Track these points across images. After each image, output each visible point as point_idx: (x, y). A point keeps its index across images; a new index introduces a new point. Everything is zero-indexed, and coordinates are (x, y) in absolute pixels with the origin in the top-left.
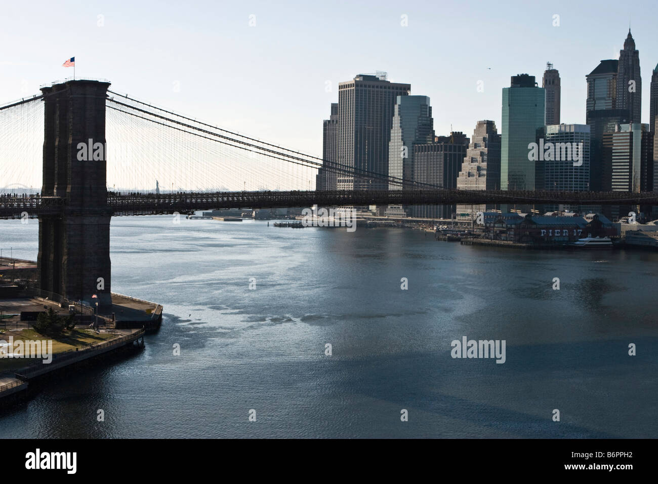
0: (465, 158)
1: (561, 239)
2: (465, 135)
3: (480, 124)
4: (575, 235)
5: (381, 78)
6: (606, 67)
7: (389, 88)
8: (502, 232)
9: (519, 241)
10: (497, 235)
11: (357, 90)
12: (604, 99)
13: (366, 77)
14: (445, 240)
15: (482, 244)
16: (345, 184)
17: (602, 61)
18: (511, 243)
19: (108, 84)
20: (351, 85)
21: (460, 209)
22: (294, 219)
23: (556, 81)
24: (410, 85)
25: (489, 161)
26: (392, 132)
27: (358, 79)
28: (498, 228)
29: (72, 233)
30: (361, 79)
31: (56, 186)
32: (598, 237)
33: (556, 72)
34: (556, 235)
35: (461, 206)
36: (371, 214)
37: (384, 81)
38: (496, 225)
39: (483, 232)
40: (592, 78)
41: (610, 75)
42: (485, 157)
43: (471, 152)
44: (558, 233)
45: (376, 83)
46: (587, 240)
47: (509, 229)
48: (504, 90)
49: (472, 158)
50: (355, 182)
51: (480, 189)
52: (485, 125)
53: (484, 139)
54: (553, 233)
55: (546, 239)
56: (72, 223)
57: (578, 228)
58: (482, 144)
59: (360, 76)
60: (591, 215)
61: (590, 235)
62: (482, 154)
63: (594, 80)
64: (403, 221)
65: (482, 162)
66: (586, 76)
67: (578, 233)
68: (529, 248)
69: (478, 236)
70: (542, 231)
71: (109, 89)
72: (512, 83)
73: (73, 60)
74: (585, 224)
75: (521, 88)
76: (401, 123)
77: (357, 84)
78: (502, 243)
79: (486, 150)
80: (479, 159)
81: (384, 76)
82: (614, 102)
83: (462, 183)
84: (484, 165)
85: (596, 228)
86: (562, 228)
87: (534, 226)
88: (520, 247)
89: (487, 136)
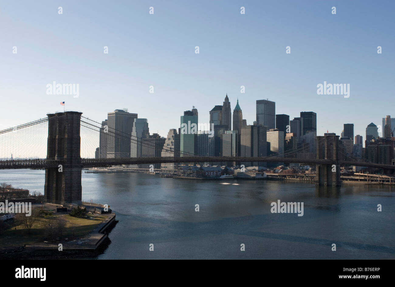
0: (164, 144)
1: (213, 176)
2: (159, 135)
3: (171, 130)
4: (218, 174)
5: (125, 111)
6: (217, 108)
7: (129, 115)
8: (191, 174)
9: (198, 177)
10: (188, 175)
11: (116, 116)
12: (216, 121)
13: (119, 111)
14: (165, 177)
15: (182, 179)
16: (111, 156)
17: (215, 106)
18: (195, 178)
19: (81, 113)
20: (113, 114)
21: (163, 165)
22: (88, 170)
23: (196, 114)
24: (137, 114)
25: (175, 145)
26: (132, 133)
27: (116, 111)
28: (189, 172)
29: (67, 175)
30: (118, 111)
31: (56, 155)
32: (228, 175)
33: (196, 110)
34: (211, 174)
35: (163, 164)
36: (122, 167)
37: (127, 112)
38: (188, 171)
39: (182, 174)
40: (212, 113)
41: (219, 112)
42: (173, 144)
43: (167, 141)
44: (212, 173)
45: (124, 113)
46: (224, 176)
47: (194, 172)
48: (181, 117)
49: (168, 144)
50: (115, 154)
51: (171, 156)
52: (173, 131)
53: (173, 136)
54: (210, 173)
55: (208, 176)
56: (67, 171)
57: (219, 171)
58: (172, 138)
59: (117, 110)
60: (224, 166)
61: (225, 174)
62: (172, 142)
63: (213, 113)
64: (137, 170)
65: (172, 145)
66: (210, 112)
67: (219, 173)
68: (203, 180)
69: (180, 175)
70: (206, 173)
71: (82, 115)
72: (184, 114)
73: (64, 103)
74: (222, 170)
75: (188, 116)
76: (136, 130)
77: (116, 113)
78: (191, 178)
79: (173, 141)
80: (171, 144)
81: (127, 110)
82: (221, 122)
83: (164, 154)
84: (173, 147)
85: (226, 171)
86: (213, 172)
87: (203, 171)
88: (199, 179)
89: (174, 135)
